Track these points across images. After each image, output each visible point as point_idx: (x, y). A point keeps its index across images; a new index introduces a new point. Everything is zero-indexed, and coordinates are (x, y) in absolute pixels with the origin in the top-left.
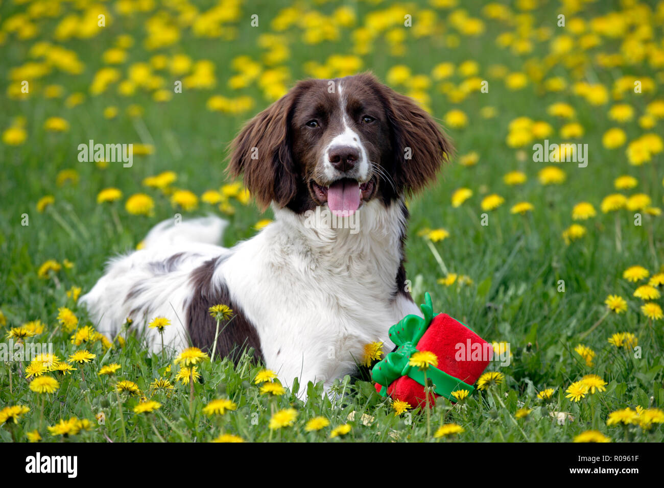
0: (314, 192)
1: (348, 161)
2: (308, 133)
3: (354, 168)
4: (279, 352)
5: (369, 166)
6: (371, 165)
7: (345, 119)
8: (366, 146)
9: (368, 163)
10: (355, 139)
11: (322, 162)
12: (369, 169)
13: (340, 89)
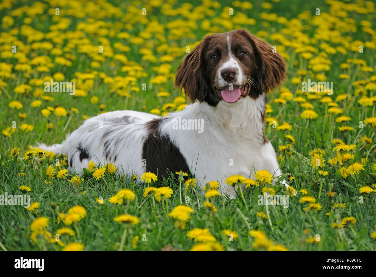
0: (217, 93)
1: (230, 75)
2: (212, 61)
3: (235, 79)
4: (205, 178)
5: (244, 77)
6: (245, 77)
7: (230, 54)
8: (241, 67)
9: (243, 75)
10: (235, 64)
11: (218, 76)
12: (243, 79)
13: (228, 38)
